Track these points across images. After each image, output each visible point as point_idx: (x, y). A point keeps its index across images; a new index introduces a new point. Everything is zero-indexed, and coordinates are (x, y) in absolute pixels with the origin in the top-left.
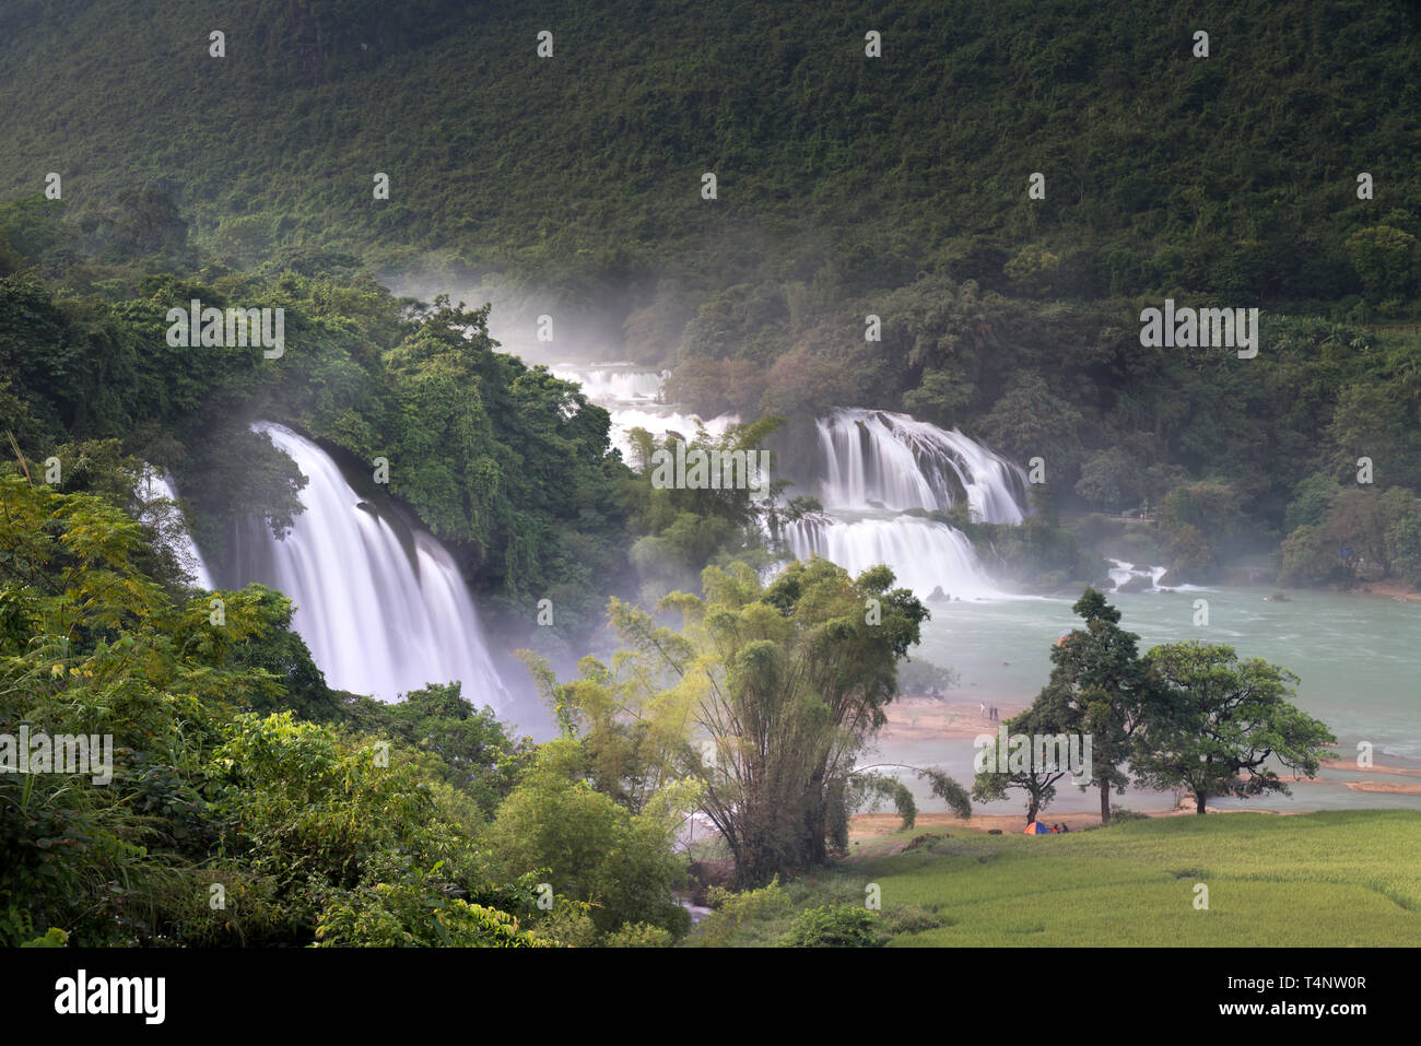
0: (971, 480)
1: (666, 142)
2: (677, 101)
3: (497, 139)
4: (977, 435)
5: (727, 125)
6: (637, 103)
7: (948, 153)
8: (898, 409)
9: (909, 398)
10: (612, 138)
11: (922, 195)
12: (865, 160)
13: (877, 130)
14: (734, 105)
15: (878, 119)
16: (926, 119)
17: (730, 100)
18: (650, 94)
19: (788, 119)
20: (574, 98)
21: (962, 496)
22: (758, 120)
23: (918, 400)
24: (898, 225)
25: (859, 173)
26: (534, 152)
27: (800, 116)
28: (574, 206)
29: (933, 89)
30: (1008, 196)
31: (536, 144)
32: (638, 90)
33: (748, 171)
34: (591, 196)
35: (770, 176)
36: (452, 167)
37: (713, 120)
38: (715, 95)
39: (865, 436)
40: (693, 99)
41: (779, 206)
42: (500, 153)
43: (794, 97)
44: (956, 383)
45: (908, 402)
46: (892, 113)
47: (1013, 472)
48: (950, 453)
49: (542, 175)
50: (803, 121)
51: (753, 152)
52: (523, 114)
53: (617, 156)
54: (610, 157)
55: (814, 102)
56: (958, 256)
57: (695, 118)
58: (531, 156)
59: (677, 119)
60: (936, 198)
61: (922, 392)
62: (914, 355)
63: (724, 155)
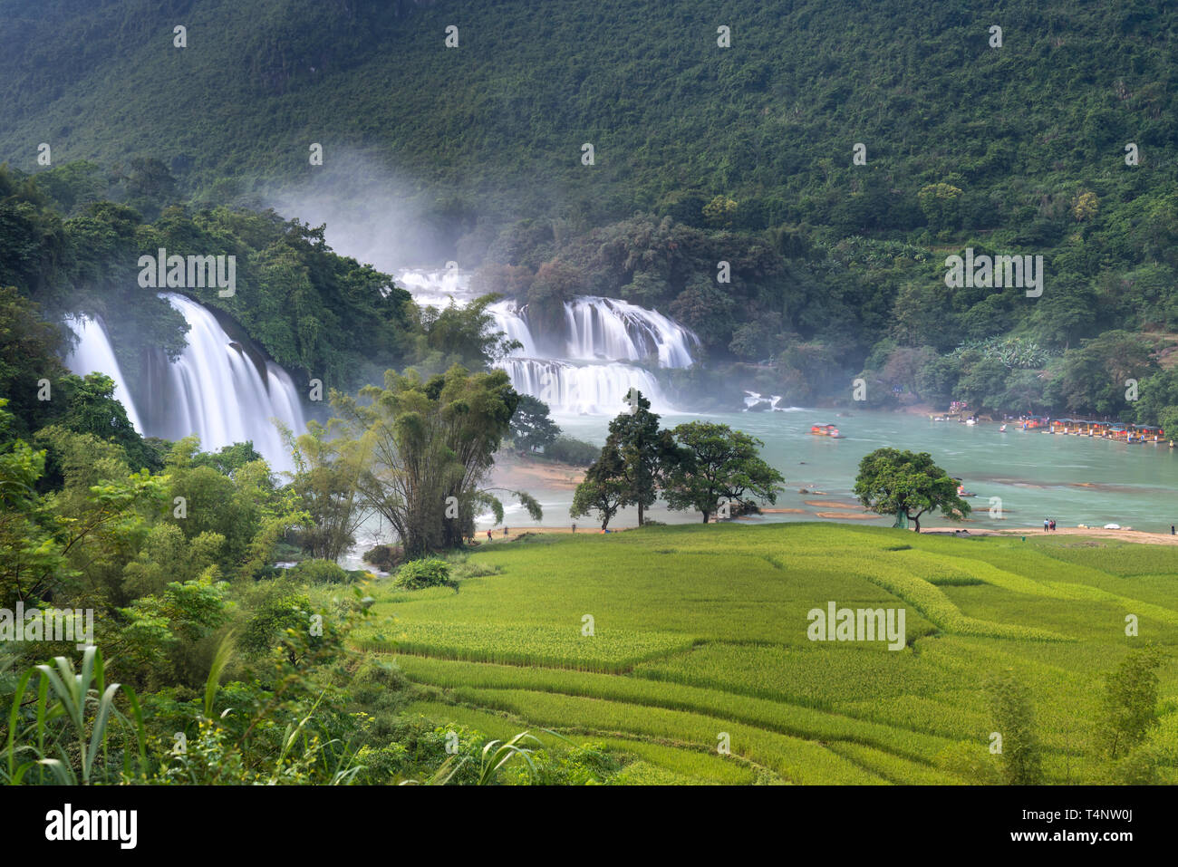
0: (661, 342)
1: (499, 130)
2: (507, 104)
3: (393, 128)
4: (668, 314)
5: (538, 119)
6: (481, 105)
7: (675, 137)
8: (618, 297)
9: (624, 290)
10: (465, 128)
11: (658, 164)
12: (623, 142)
13: (633, 123)
14: (542, 107)
15: (633, 115)
16: (664, 115)
17: (539, 104)
18: (490, 100)
19: (577, 115)
20: (443, 102)
21: (654, 350)
22: (558, 116)
23: (630, 291)
24: (642, 183)
25: (619, 150)
26: (416, 137)
27: (584, 113)
28: (439, 171)
29: (668, 97)
30: (711, 165)
31: (418, 131)
32: (482, 97)
33: (550, 149)
34: (450, 165)
35: (564, 152)
37: (529, 116)
38: (531, 99)
39: (595, 313)
40: (517, 102)
41: (569, 170)
42: (395, 138)
43: (580, 101)
44: (653, 280)
45: (624, 292)
46: (642, 111)
47: (689, 337)
48: (649, 325)
49: (420, 151)
50: (587, 116)
51: (553, 137)
52: (409, 114)
53: (468, 140)
54: (464, 140)
55: (593, 105)
56: (674, 202)
57: (518, 114)
58: (415, 140)
59: (506, 116)
60: (666, 166)
61: (633, 286)
62: (628, 262)
63: (535, 139)
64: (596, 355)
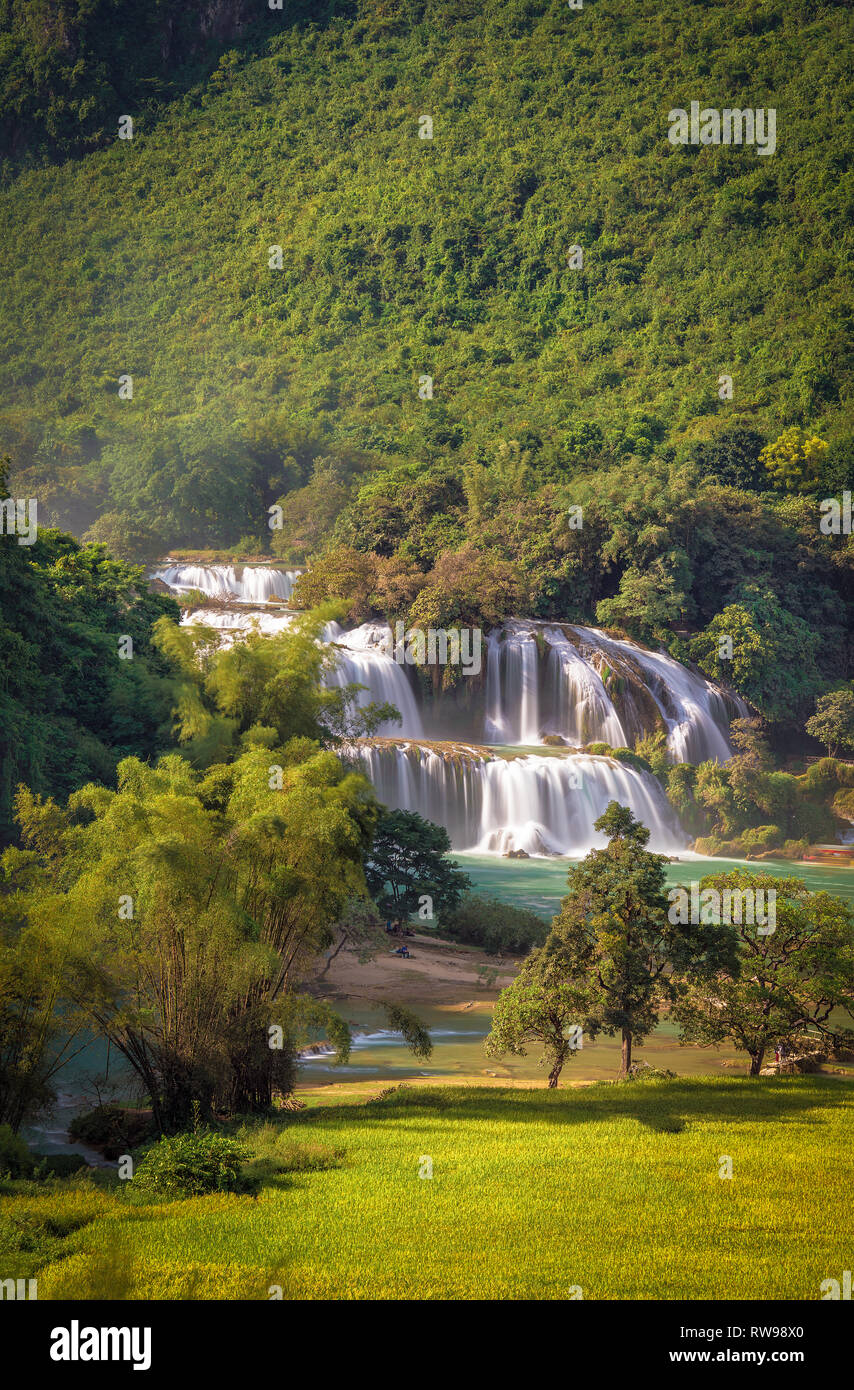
1: (361, 289)
2: (377, 237)
3: (154, 278)
5: (439, 269)
6: (329, 238)
7: (710, 310)
8: (590, 620)
9: (603, 608)
10: (296, 282)
11: (674, 364)
12: (606, 317)
13: (626, 280)
14: (449, 243)
15: (627, 266)
16: (690, 265)
17: (444, 238)
18: (346, 228)
19: (517, 262)
20: (253, 230)
22: (477, 263)
23: (615, 611)
24: (641, 400)
25: (598, 333)
26: (198, 297)
27: (531, 260)
28: (241, 366)
29: (698, 232)
31: (201, 286)
32: (330, 223)
33: (463, 328)
34: (263, 352)
35: (489, 334)
36: (96, 312)
37: (422, 262)
38: (426, 231)
40: (400, 234)
41: (497, 371)
42: (156, 297)
43: (525, 236)
44: (661, 592)
45: (602, 614)
46: (646, 258)
48: (648, 678)
49: (204, 327)
50: (535, 266)
51: (467, 304)
52: (186, 250)
53: (300, 304)
54: (293, 305)
55: (547, 243)
56: (706, 438)
57: (401, 258)
58: (195, 302)
59: (377, 259)
60: (690, 367)
61: (620, 601)
63: (434, 306)
64: (543, 735)
